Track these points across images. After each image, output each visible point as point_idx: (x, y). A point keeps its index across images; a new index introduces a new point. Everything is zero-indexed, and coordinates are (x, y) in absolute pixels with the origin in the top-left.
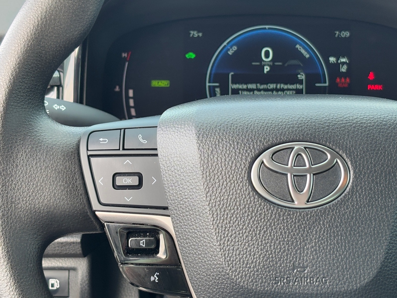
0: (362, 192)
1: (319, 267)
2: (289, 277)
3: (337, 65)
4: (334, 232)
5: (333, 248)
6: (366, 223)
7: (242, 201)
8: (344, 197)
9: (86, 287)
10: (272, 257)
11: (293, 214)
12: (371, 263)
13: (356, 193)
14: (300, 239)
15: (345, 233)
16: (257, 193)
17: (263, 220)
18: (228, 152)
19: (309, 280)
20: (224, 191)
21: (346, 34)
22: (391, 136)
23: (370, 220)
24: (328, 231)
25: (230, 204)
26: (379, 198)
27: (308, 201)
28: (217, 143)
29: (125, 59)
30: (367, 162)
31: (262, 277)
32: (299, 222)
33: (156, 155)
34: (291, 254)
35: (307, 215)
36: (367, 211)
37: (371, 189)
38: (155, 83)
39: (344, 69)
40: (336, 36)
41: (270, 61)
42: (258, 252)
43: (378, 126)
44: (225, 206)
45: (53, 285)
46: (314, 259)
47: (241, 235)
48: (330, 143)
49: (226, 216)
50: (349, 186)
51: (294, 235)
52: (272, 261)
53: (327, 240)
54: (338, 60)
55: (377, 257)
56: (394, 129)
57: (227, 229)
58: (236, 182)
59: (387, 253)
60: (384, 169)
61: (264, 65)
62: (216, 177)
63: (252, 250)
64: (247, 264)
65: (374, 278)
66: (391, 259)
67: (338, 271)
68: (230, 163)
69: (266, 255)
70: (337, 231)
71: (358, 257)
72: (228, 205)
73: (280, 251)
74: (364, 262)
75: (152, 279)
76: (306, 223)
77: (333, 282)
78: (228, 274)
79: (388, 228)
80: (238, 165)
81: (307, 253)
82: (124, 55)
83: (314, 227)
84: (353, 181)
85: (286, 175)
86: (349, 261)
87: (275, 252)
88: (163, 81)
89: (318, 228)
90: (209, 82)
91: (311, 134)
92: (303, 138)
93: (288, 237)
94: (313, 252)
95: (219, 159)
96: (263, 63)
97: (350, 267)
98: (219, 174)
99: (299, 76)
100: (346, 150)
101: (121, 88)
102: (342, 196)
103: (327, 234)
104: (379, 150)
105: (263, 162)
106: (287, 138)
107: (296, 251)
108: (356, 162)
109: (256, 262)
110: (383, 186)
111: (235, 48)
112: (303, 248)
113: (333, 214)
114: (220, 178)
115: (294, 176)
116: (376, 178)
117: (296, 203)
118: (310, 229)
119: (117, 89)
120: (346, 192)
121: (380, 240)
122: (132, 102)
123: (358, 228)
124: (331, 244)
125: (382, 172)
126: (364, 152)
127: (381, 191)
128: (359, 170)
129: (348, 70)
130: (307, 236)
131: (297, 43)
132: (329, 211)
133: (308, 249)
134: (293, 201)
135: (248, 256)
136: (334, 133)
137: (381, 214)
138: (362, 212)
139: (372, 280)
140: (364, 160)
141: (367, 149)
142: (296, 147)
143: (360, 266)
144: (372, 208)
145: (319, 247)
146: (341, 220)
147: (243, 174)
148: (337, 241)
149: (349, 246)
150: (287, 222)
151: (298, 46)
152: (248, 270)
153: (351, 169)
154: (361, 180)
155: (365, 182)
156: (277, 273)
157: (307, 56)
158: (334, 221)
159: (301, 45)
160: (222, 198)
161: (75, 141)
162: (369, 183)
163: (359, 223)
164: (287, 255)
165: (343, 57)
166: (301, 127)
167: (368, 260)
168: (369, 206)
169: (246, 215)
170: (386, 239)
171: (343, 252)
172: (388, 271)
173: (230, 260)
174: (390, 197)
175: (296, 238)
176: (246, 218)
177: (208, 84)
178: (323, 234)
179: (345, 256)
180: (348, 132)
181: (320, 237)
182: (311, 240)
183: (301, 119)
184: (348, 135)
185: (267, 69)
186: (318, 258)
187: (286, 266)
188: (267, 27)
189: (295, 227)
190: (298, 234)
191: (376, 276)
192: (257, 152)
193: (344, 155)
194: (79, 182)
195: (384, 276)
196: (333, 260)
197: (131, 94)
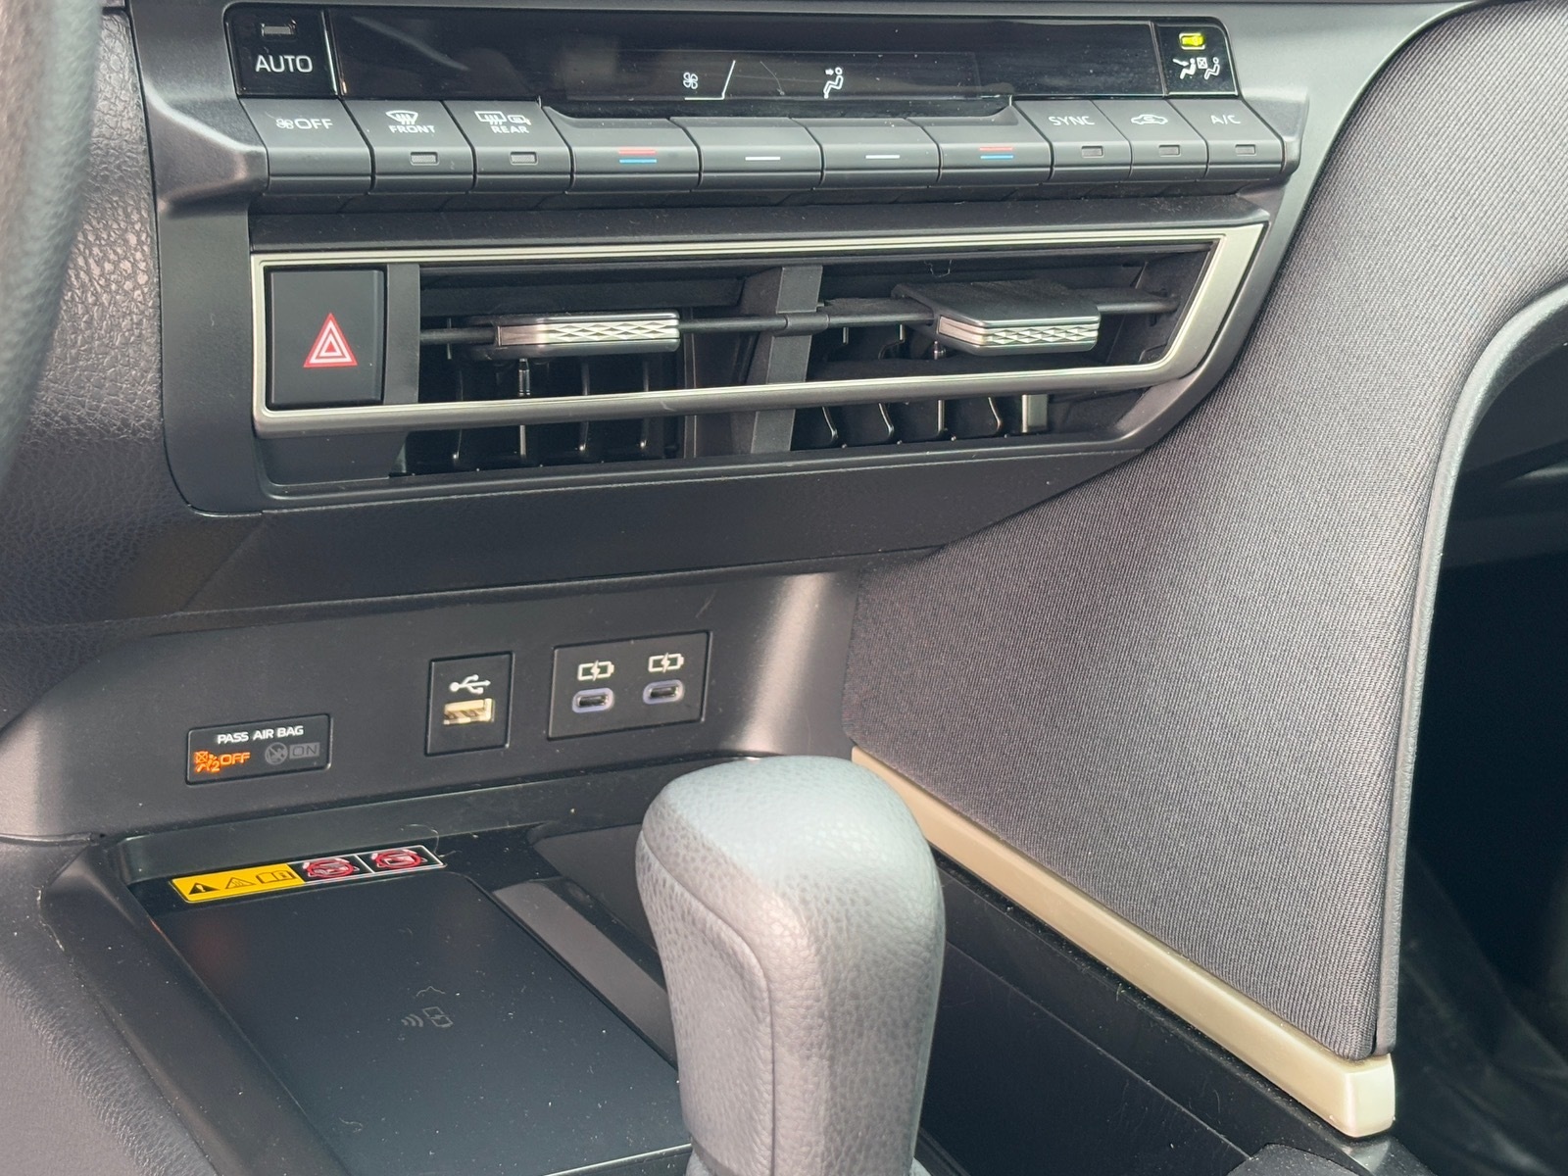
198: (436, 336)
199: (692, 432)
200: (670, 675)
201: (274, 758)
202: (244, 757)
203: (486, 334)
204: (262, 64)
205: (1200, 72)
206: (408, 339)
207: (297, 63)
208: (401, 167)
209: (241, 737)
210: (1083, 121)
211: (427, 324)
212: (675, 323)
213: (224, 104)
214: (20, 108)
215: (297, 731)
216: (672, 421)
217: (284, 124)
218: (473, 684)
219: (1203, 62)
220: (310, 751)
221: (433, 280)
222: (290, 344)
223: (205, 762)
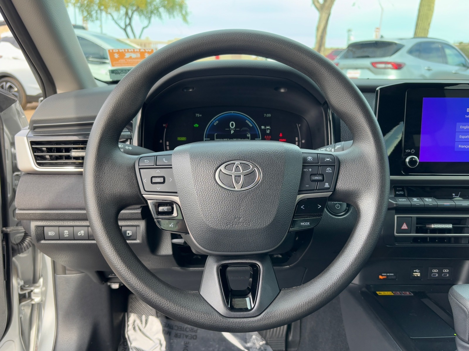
0: (266, 183)
1: (247, 217)
2: (233, 223)
3: (265, 130)
4: (253, 201)
5: (253, 209)
6: (268, 197)
7: (211, 188)
8: (258, 185)
9: (145, 234)
10: (225, 214)
11: (235, 193)
12: (270, 215)
13: (263, 184)
14: (238, 205)
15: (258, 202)
16: (218, 184)
17: (221, 197)
18: (205, 165)
19: (242, 224)
20: (203, 183)
21: (269, 115)
22: (280, 157)
23: (270, 195)
24: (250, 201)
25: (206, 189)
26: (274, 185)
27: (242, 188)
28: (200, 161)
29: (164, 127)
30: (269, 169)
31: (220, 223)
32: (237, 197)
33: (172, 168)
34: (234, 212)
35: (241, 194)
36: (268, 192)
37: (270, 182)
38: (179, 139)
39: (268, 132)
40: (265, 116)
41: (234, 128)
42: (219, 211)
43: (274, 153)
44: (203, 191)
45: (128, 234)
46: (244, 214)
47: (211, 204)
48: (251, 161)
49: (204, 195)
50: (260, 180)
51: (235, 203)
52: (225, 215)
53: (250, 205)
54: (265, 127)
55: (273, 213)
56: (281, 154)
57: (204, 201)
58: (208, 179)
59: (278, 211)
60: (276, 172)
61: (231, 130)
62: (199, 177)
63: (216, 211)
64: (214, 217)
65: (272, 222)
66: (280, 213)
67: (255, 220)
68: (206, 170)
69: (222, 213)
70: (255, 201)
71: (265, 213)
72: (205, 190)
73: (229, 211)
74: (267, 215)
75: (170, 226)
76: (240, 198)
77: (253, 225)
78: (205, 222)
79: (278, 199)
80: (209, 171)
81: (241, 211)
82: (164, 125)
83: (244, 199)
84: (262, 178)
85: (232, 176)
86: (260, 215)
87: (226, 211)
88: (183, 138)
89: (246, 200)
91: (243, 157)
92: (239, 159)
93: (232, 204)
94: (244, 211)
95: (200, 169)
96: (231, 129)
97: (261, 217)
98: (200, 176)
99: (247, 135)
100: (259, 164)
101: (163, 141)
102: (257, 185)
103: (250, 203)
104: (274, 164)
105: (221, 170)
106: (232, 159)
107: (236, 210)
108: (263, 169)
109: (218, 216)
110: (276, 180)
111: (217, 122)
112: (239, 209)
113: (253, 193)
114: (201, 178)
115: (235, 176)
116: (273, 177)
117: (236, 188)
118: (242, 200)
119: (161, 141)
120: (259, 183)
121: (274, 205)
122: (168, 148)
123: (264, 200)
124: (252, 207)
125: (275, 174)
126: (267, 165)
127: (275, 183)
128: (265, 173)
129: (270, 132)
130: (241, 203)
131: (246, 120)
132: (251, 192)
133: (241, 209)
134: (235, 188)
135: (214, 213)
136: (254, 156)
137: (275, 193)
138: (266, 192)
139: (271, 223)
140: (267, 168)
141: (268, 163)
142: (236, 163)
143: (265, 217)
144: (271, 190)
145: (247, 208)
146: (257, 196)
147: (212, 175)
148: (255, 205)
149: (260, 208)
150: (232, 197)
151: (247, 121)
152: (214, 220)
153: (261, 173)
154: (266, 177)
155: (267, 178)
156: (227, 221)
157: (251, 126)
158: (254, 196)
159: (248, 121)
160: (202, 187)
161: (133, 161)
162: (269, 179)
163: (265, 197)
164: (232, 212)
165: (268, 126)
166: (239, 153)
167: (269, 214)
168: (269, 189)
169: (213, 194)
170: (277, 204)
171: (258, 211)
172: (278, 219)
173: (206, 215)
174: (279, 185)
175: (236, 205)
176: (213, 196)
177: (204, 139)
178: (248, 203)
179: (258, 212)
180: (260, 156)
181: (247, 204)
182: (243, 205)
183: (239, 150)
184: (260, 157)
185: (232, 132)
186: (246, 213)
187: (232, 217)
188: (232, 112)
189: (235, 199)
190: (237, 203)
191: (273, 221)
192: (218, 165)
193: (258, 166)
194: (135, 181)
195: (277, 221)
196: (253, 214)
197: (168, 143)
198: (418, 225)
199: (453, 239)
200: (446, 273)
201: (390, 277)
202: (385, 277)
203: (425, 226)
204: (397, 193)
206: (414, 225)
207: (401, 193)
208: (415, 205)
209: (385, 274)
211: (417, 224)
212: (451, 225)
213: (392, 197)
214: (382, 202)
215: (393, 274)
216: (449, 238)
217: (400, 200)
218: (417, 271)
220: (394, 277)
221: (418, 218)
222: (400, 225)
223: (381, 277)
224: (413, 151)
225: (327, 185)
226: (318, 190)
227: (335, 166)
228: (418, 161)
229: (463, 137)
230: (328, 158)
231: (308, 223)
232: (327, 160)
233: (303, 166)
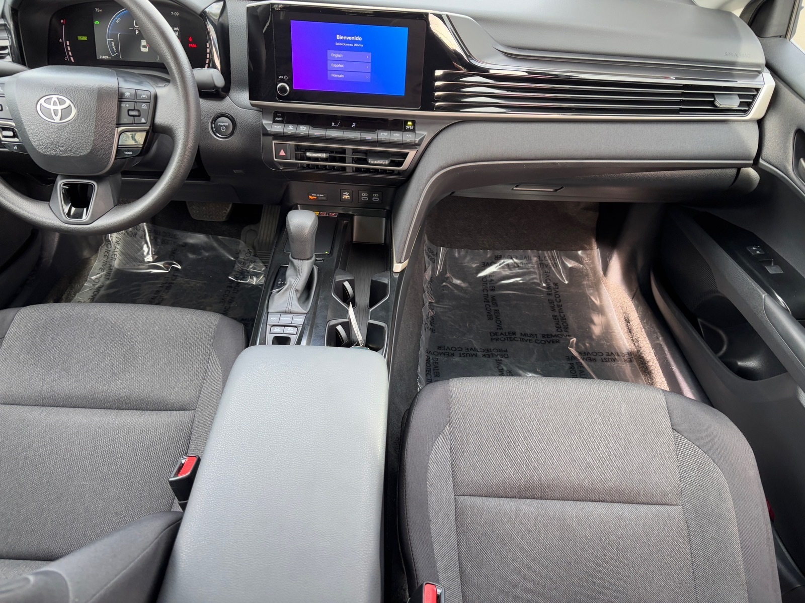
0: (82, 117)
1: (68, 146)
2: (58, 150)
8: (74, 119)
11: (55, 125)
13: (79, 118)
17: (44, 127)
19: (65, 151)
21: (177, 14)
25: (31, 120)
26: (88, 120)
27: (60, 120)
29: (63, 23)
31: (47, 150)
32: (58, 128)
33: (5, 97)
35: (60, 126)
38: (80, 38)
40: (172, 14)
41: (138, 27)
42: (44, 139)
43: (87, 89)
44: (29, 121)
47: (37, 133)
49: (30, 125)
50: (76, 114)
51: (56, 133)
52: (50, 143)
55: (90, 143)
56: (94, 91)
57: (31, 130)
59: (95, 142)
64: (41, 144)
66: (97, 144)
67: (76, 148)
70: (73, 133)
75: (15, 148)
76: (61, 129)
77: (75, 152)
79: (93, 132)
81: (63, 141)
83: (64, 131)
85: (51, 109)
88: (84, 37)
90: (108, 38)
91: (60, 91)
92: (57, 93)
93: (54, 134)
94: (65, 141)
96: (135, 28)
100: (74, 100)
101: (62, 40)
105: (41, 103)
106: (51, 92)
107: (58, 140)
109: (44, 143)
110: (90, 115)
111: (119, 19)
112: (61, 139)
113: (71, 126)
115: (54, 110)
116: (86, 112)
117: (56, 121)
118: (62, 131)
119: (61, 41)
120: (75, 117)
121: (91, 137)
122: (69, 48)
125: (88, 109)
127: (89, 117)
128: (79, 109)
130: (61, 134)
132: (69, 124)
133: (63, 139)
134: (54, 120)
137: (90, 126)
138: (82, 125)
142: (54, 98)
146: (74, 128)
150: (53, 128)
152: (42, 147)
154: (80, 112)
155: (81, 114)
156: (53, 148)
160: (28, 117)
164: (55, 142)
168: (84, 123)
169: (38, 125)
170: (93, 137)
172: (97, 149)
174: (92, 120)
177: (107, 39)
178: (67, 134)
182: (63, 136)
185: (137, 32)
186: (67, 143)
189: (56, 130)
190: (58, 133)
191: (91, 150)
192: (39, 99)
197: (68, 44)
198: (297, 153)
201: (319, 198)
203: (304, 153)
204: (276, 119)
205: (410, 128)
206: (293, 152)
207: (281, 119)
209: (316, 195)
210: (386, 134)
212: (325, 155)
213: (270, 124)
215: (323, 196)
217: (276, 126)
218: (346, 193)
219: (410, 127)
220: (324, 198)
221: (297, 146)
222: (277, 152)
223: (310, 197)
224: (286, 77)
225: (143, 120)
226: (136, 124)
227: (150, 103)
228: (288, 88)
229: (335, 66)
230: (144, 94)
231: (131, 153)
232: (143, 96)
233: (118, 101)
